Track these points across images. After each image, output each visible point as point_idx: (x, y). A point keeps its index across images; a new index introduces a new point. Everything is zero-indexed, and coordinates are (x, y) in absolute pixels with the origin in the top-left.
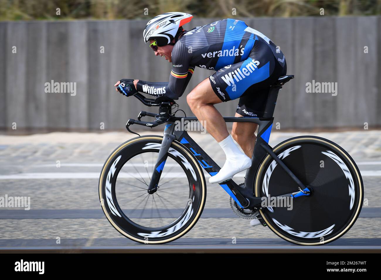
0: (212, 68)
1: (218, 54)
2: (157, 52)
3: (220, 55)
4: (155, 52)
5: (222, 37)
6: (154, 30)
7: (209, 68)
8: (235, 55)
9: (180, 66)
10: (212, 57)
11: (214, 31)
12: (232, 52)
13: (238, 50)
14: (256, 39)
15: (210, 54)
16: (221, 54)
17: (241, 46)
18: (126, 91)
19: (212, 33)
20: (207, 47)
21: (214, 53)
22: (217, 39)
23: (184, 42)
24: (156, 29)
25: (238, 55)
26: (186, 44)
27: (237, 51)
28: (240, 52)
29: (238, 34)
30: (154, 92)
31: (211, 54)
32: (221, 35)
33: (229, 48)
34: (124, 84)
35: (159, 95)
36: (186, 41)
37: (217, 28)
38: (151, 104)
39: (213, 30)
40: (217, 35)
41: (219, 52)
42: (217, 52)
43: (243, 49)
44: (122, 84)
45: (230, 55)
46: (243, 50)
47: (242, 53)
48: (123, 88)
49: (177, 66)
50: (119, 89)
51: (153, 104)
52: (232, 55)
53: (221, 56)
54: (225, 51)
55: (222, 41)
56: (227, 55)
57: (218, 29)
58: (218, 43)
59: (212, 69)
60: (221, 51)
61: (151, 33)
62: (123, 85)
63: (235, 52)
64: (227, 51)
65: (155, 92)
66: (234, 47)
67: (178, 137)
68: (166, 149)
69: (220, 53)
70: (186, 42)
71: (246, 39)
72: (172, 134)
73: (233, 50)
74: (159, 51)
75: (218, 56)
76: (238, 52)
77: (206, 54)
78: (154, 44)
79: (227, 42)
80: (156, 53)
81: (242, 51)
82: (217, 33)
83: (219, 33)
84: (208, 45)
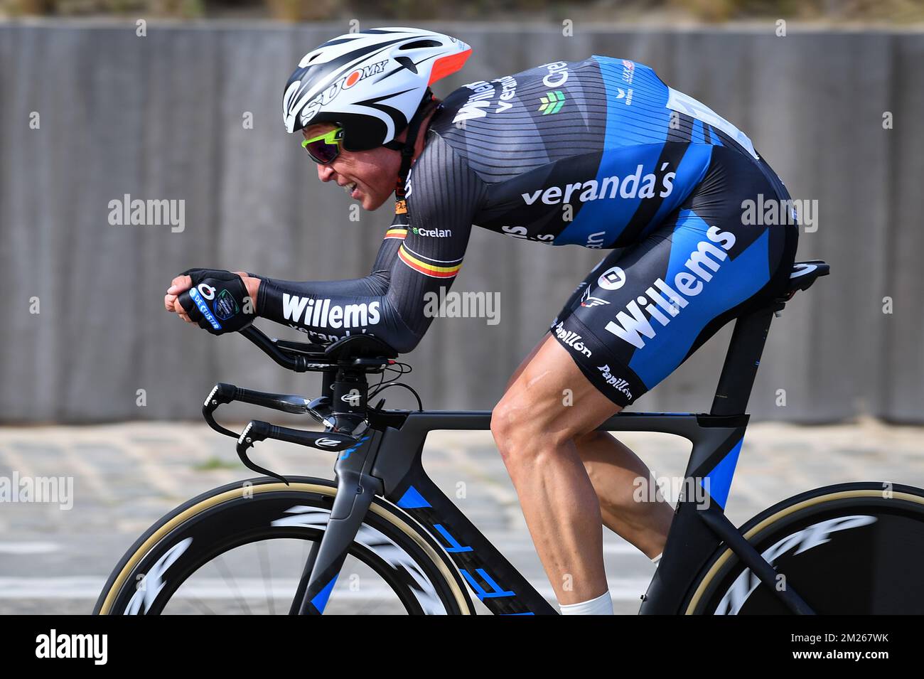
0: (546, 237)
1: (582, 190)
2: (329, 170)
3: (588, 196)
4: (320, 167)
5: (596, 130)
6: (339, 87)
7: (539, 236)
8: (642, 195)
9: (444, 234)
10: (558, 201)
11: (565, 109)
12: (631, 183)
13: (652, 177)
14: (715, 141)
15: (554, 192)
16: (592, 191)
17: (665, 165)
18: (218, 314)
19: (557, 117)
20: (545, 168)
21: (570, 189)
22: (578, 137)
23: (461, 146)
24: (345, 86)
25: (651, 195)
26: (470, 155)
27: (648, 181)
28: (659, 187)
29: (649, 120)
30: (332, 317)
31: (559, 193)
32: (594, 123)
33: (622, 170)
34: (212, 290)
35: (348, 332)
36: (468, 141)
37: (573, 95)
38: (308, 361)
39: (561, 104)
40: (578, 122)
41: (585, 185)
42: (578, 186)
43: (672, 175)
44: (205, 290)
45: (624, 195)
46: (670, 179)
47: (665, 190)
48: (209, 304)
49: (431, 233)
50: (189, 306)
51: (314, 365)
52: (632, 195)
53: (593, 197)
54: (606, 181)
55: (597, 145)
56: (613, 196)
57: (580, 101)
58: (583, 152)
59: (548, 240)
60: (594, 183)
61: (326, 99)
62: (209, 294)
63: (641, 185)
64: (615, 180)
65: (337, 321)
66: (640, 168)
67: (390, 486)
68: (348, 527)
69: (590, 187)
70: (469, 148)
71: (681, 140)
72: (371, 474)
73: (635, 178)
74: (339, 166)
75: (583, 198)
76: (651, 186)
77: (538, 193)
78: (329, 137)
79: (615, 151)
80: (324, 172)
81: (667, 184)
82: (575, 115)
83: (585, 115)
84: (547, 161)
